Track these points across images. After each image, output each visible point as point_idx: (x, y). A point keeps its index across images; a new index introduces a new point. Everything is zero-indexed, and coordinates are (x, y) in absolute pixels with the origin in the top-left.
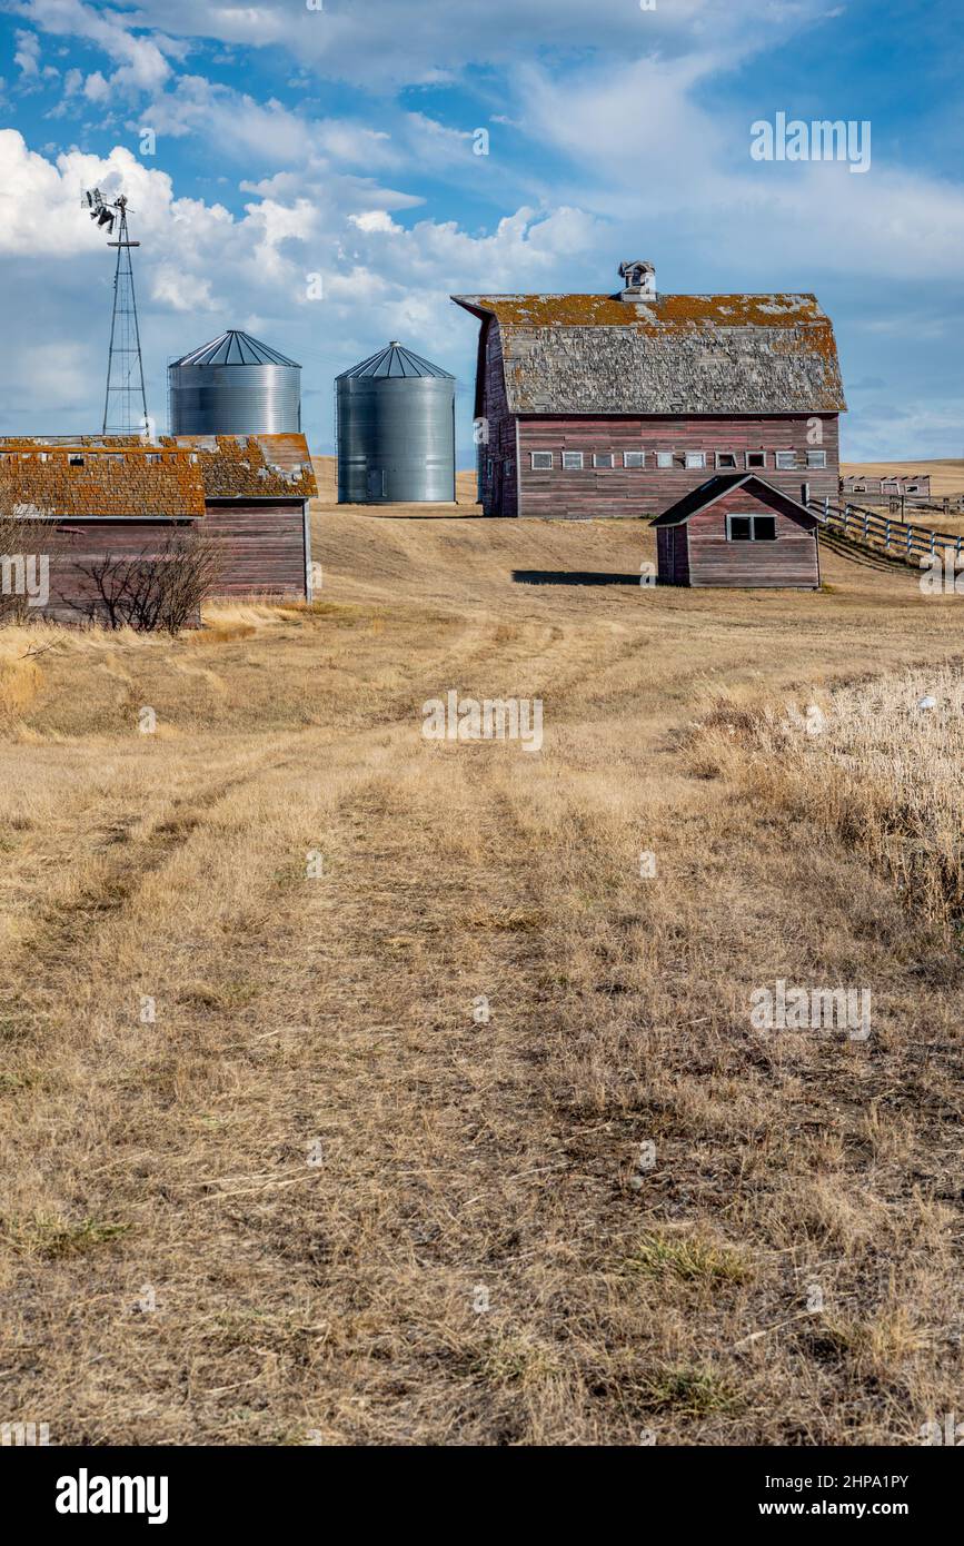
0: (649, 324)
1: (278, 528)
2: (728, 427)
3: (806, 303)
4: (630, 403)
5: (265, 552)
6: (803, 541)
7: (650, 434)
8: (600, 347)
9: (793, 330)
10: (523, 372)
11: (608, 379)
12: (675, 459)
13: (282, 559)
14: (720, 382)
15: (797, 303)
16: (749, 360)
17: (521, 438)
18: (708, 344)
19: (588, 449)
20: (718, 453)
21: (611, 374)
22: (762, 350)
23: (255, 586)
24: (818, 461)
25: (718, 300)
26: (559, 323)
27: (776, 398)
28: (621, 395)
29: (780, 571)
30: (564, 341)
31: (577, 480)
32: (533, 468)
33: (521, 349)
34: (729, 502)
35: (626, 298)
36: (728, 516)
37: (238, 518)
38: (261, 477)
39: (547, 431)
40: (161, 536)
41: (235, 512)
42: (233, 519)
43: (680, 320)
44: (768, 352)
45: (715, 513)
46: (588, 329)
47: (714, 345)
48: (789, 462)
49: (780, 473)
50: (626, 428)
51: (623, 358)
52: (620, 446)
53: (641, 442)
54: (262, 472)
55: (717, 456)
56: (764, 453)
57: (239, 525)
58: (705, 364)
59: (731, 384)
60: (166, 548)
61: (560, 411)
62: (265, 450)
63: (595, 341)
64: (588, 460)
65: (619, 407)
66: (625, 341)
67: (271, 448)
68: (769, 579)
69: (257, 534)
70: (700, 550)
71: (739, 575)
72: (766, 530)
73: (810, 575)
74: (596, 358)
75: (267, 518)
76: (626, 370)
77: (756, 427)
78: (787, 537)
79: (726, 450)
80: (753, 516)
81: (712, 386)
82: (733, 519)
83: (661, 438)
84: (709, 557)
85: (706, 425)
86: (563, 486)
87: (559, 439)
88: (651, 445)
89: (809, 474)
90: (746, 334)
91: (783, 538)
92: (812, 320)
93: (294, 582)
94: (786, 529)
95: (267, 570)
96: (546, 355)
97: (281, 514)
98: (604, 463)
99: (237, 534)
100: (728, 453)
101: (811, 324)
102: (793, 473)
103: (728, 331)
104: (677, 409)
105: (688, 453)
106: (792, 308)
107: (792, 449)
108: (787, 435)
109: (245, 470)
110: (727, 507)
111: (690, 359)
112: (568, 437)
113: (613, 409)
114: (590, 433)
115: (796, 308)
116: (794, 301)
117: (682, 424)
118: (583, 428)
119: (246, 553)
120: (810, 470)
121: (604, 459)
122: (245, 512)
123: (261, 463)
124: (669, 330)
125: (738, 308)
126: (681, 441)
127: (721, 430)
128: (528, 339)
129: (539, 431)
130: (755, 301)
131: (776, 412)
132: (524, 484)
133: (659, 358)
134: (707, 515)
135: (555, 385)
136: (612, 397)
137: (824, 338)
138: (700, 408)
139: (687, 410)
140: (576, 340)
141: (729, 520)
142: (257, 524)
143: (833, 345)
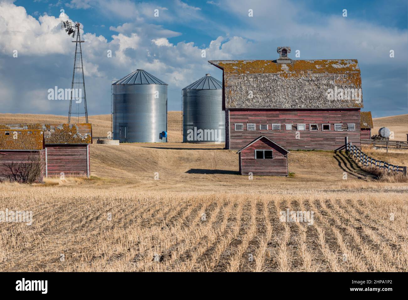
0: (285, 73)
1: (79, 153)
2: (314, 114)
3: (353, 63)
4: (275, 104)
5: (74, 161)
6: (282, 159)
7: (282, 117)
8: (264, 82)
9: (344, 75)
10: (232, 92)
11: (267, 94)
12: (293, 126)
13: (79, 163)
14: (312, 96)
15: (349, 63)
16: (325, 87)
17: (231, 118)
18: (308, 81)
19: (257, 122)
20: (310, 124)
21: (268, 92)
22: (331, 83)
23: (71, 172)
24: (352, 128)
25: (317, 62)
26: (248, 72)
27: (335, 102)
28: (271, 101)
29: (273, 170)
30: (250, 79)
31: (253, 135)
32: (235, 130)
33: (232, 83)
34: (255, 145)
35: (278, 61)
36: (255, 150)
37: (66, 150)
38: (74, 137)
39: (241, 115)
40: (26, 156)
41: (66, 148)
42: (65, 150)
43: (298, 71)
44: (333, 84)
45: (250, 149)
46: (260, 75)
47: (311, 81)
48: (340, 128)
49: (336, 133)
50: (273, 114)
51: (273, 86)
52: (270, 122)
53: (279, 120)
54: (75, 136)
55: (310, 126)
56: (330, 125)
57: (66, 152)
58: (306, 89)
59: (317, 97)
60: (29, 159)
61: (246, 108)
62: (77, 129)
63: (262, 80)
64: (258, 127)
65: (270, 106)
66: (274, 80)
67: (80, 128)
68: (270, 172)
69: (72, 155)
70: (245, 162)
71: (258, 171)
72: (269, 155)
73: (285, 171)
74: (262, 86)
75: (75, 150)
76: (274, 91)
77: (326, 114)
78: (276, 158)
79: (314, 123)
80: (264, 150)
81: (309, 97)
82: (257, 151)
83: (287, 118)
84: (249, 164)
85: (306, 113)
86: (247, 137)
87: (246, 118)
88: (284, 121)
89: (348, 133)
90: (325, 76)
91: (275, 158)
92: (353, 71)
93: (83, 170)
94: (277, 155)
95: (75, 167)
96: (242, 85)
97: (79, 149)
98: (264, 128)
99: (66, 155)
100: (315, 124)
101: (352, 72)
102: (341, 132)
103: (317, 75)
104: (294, 107)
105: (298, 124)
106: (346, 66)
107: (341, 123)
108: (339, 117)
109: (70, 135)
110: (255, 147)
111: (301, 86)
112: (249, 118)
113: (267, 106)
114: (259, 116)
115: (348, 65)
116: (348, 63)
117: (296, 112)
118: (256, 114)
119: (68, 161)
120: (348, 131)
121: (264, 127)
122: (68, 148)
123: (75, 133)
124: (293, 75)
125: (324, 66)
126: (296, 120)
127: (312, 115)
128: (235, 79)
129: (238, 115)
130: (332, 62)
131: (334, 108)
132: (231, 136)
133: (288, 86)
134: (248, 150)
135: (245, 97)
136: (268, 102)
137: (357, 78)
138: (303, 106)
139: (298, 107)
140: (255, 79)
141: (256, 152)
142: (72, 152)
143: (360, 81)
